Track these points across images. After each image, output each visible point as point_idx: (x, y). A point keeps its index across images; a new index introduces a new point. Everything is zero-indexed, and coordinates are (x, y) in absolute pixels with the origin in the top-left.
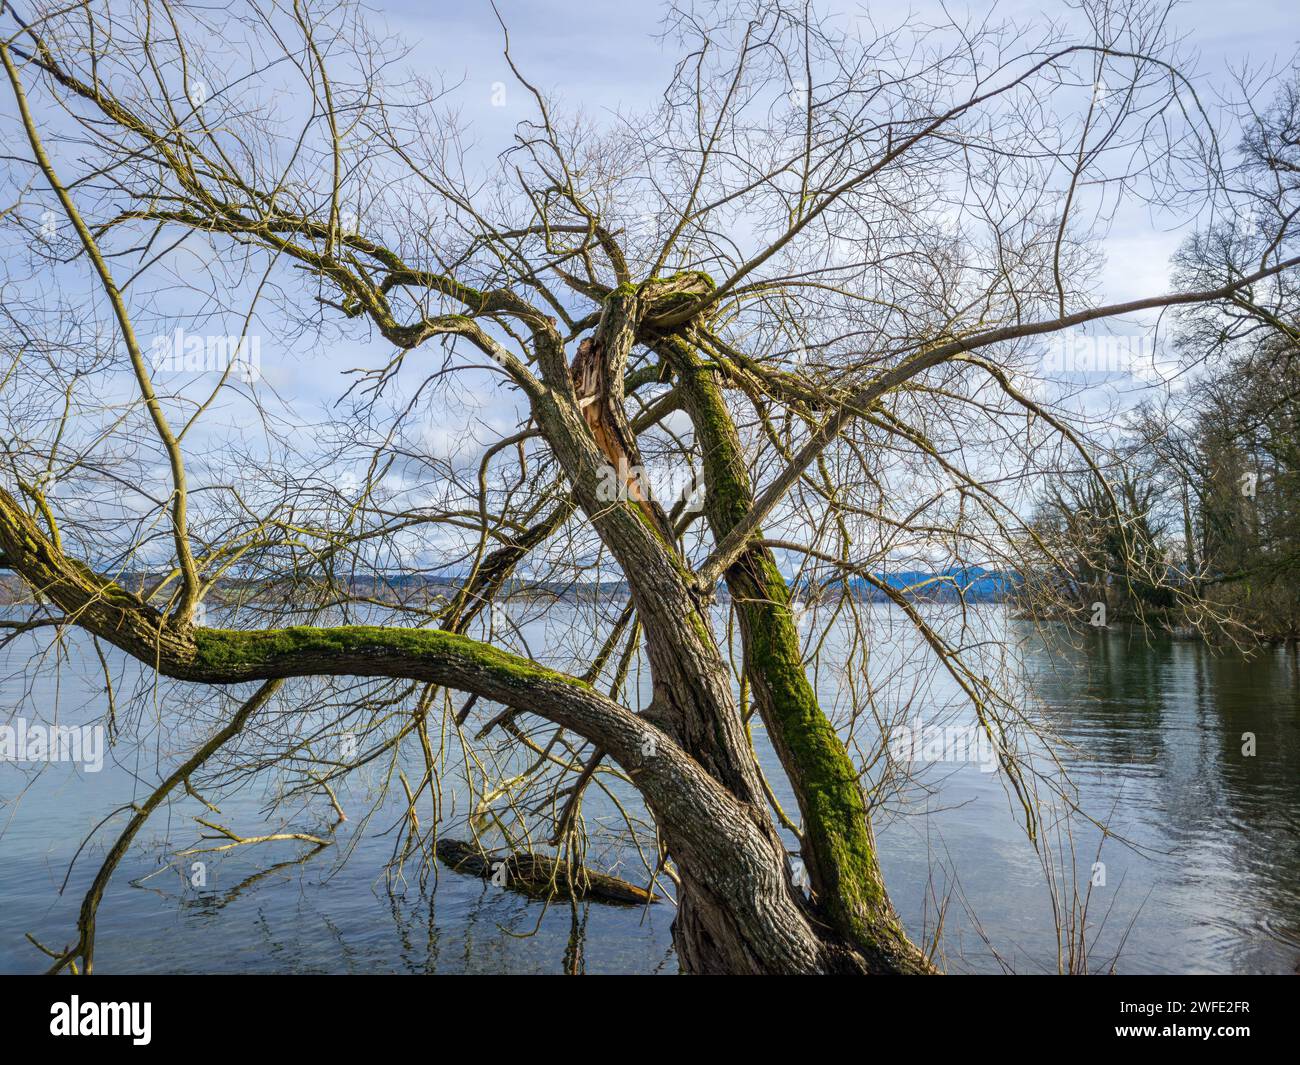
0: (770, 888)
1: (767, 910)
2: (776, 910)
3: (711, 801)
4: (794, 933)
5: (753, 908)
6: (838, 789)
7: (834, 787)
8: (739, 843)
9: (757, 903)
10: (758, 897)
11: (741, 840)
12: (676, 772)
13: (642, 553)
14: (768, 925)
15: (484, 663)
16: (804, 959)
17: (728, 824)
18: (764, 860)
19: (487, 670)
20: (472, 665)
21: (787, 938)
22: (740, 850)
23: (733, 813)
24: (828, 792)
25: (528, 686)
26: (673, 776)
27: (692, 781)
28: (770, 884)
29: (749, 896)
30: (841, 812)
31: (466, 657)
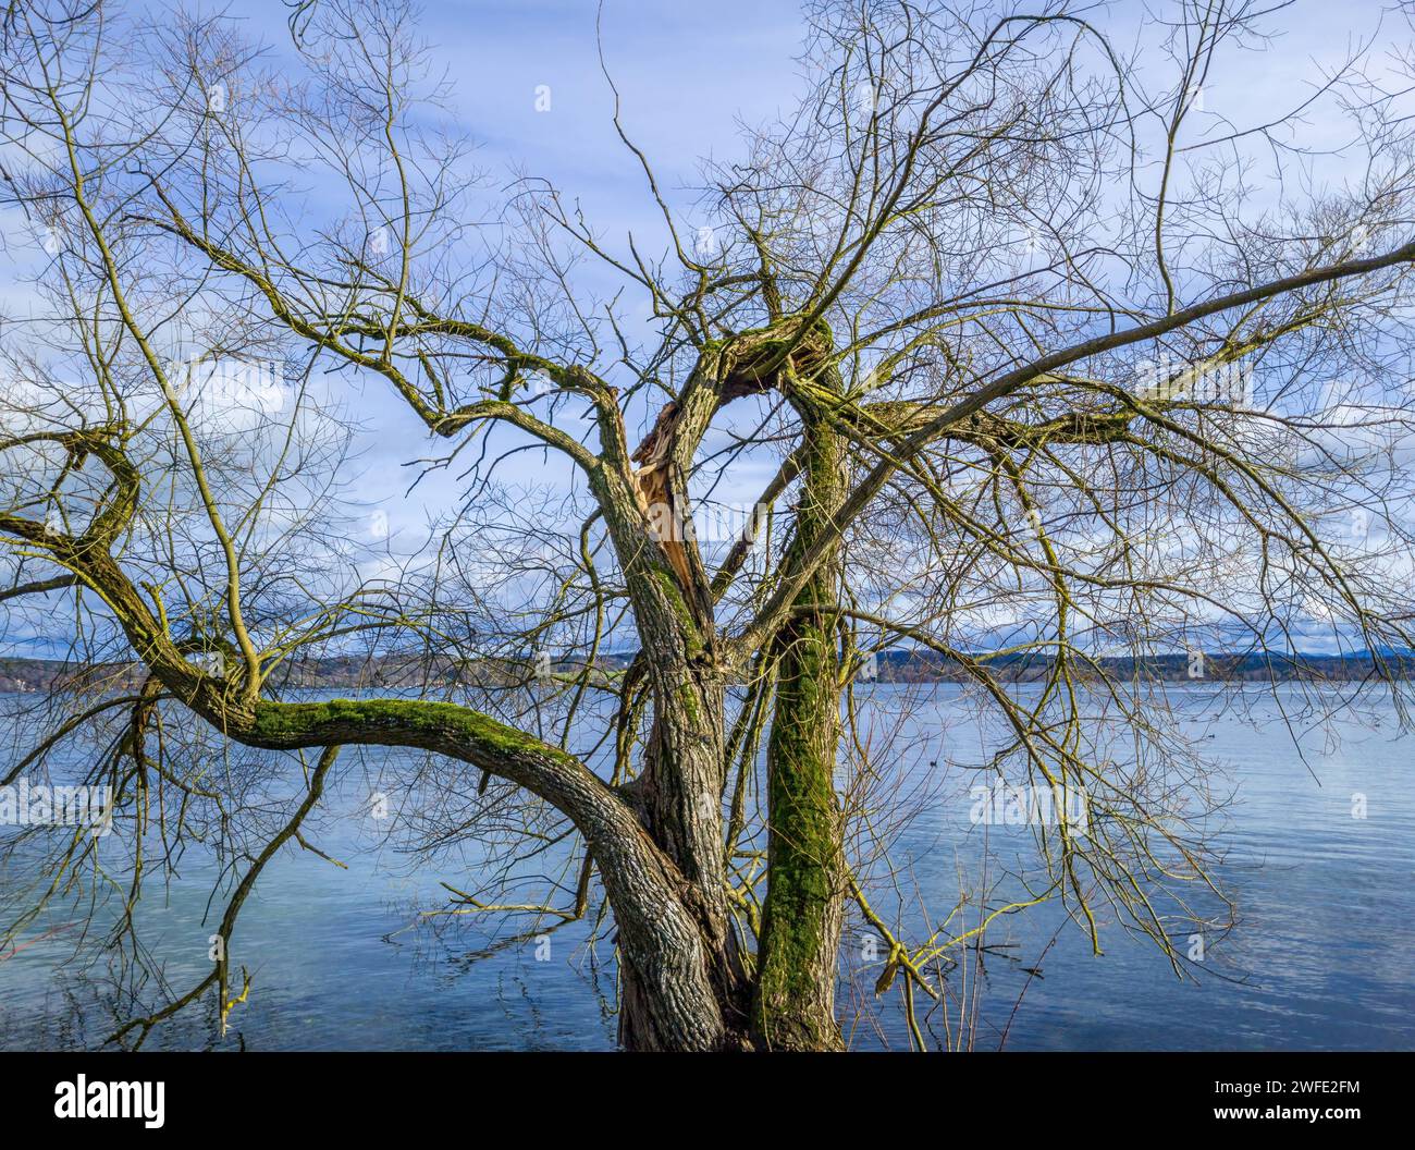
0: (679, 967)
1: (672, 989)
2: (682, 990)
3: (637, 875)
4: (694, 1015)
5: (660, 987)
6: (801, 874)
7: (797, 872)
8: (652, 918)
9: (663, 981)
10: (665, 975)
11: (655, 916)
12: (616, 845)
13: (655, 624)
14: (670, 1004)
15: (474, 734)
16: (698, 1042)
17: (647, 899)
18: (677, 938)
19: (478, 742)
20: (464, 736)
21: (686, 1019)
22: (652, 926)
23: (655, 888)
24: (790, 876)
25: (508, 757)
26: (612, 849)
27: (626, 855)
28: (680, 963)
29: (657, 971)
30: (796, 899)
31: (459, 729)
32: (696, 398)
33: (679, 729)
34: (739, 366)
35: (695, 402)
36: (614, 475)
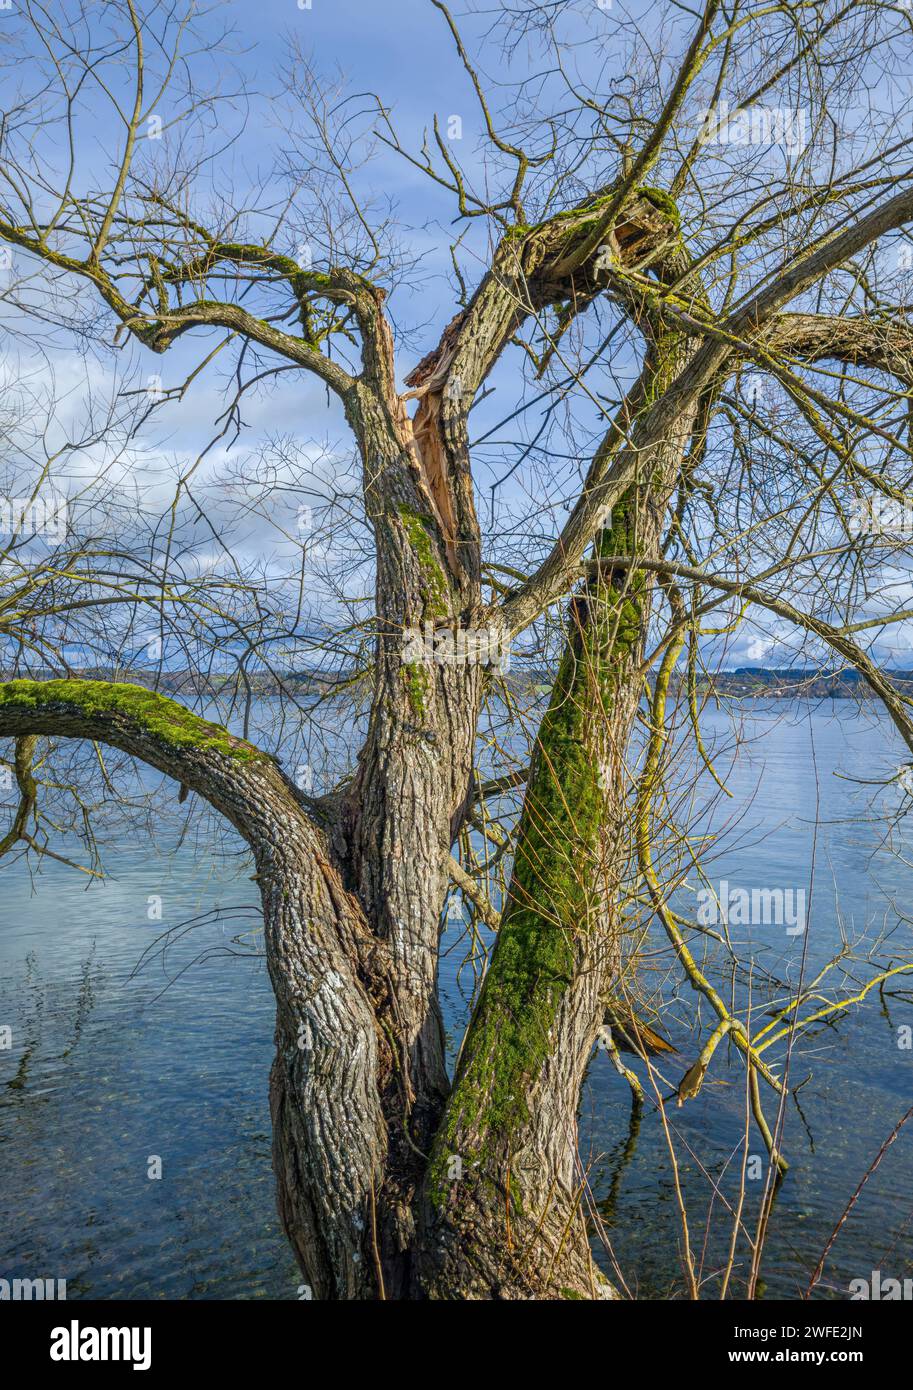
0: (331, 1074)
1: (318, 1106)
2: (331, 1110)
3: (293, 929)
4: (343, 1152)
5: (303, 1099)
6: (538, 938)
7: (533, 934)
8: (300, 997)
9: (308, 1093)
10: (311, 1083)
11: (305, 994)
12: (279, 883)
13: (391, 581)
14: (313, 1129)
15: (145, 725)
16: (342, 1196)
17: (299, 966)
18: (333, 1030)
19: (147, 734)
20: (135, 727)
21: (331, 1156)
22: (299, 1007)
23: (314, 950)
24: (523, 941)
25: (179, 755)
26: (274, 888)
27: (287, 898)
28: (333, 1067)
29: (302, 1076)
30: (525, 975)
31: (131, 718)
32: (487, 299)
33: (395, 722)
34: (549, 256)
35: (485, 304)
36: (371, 397)
